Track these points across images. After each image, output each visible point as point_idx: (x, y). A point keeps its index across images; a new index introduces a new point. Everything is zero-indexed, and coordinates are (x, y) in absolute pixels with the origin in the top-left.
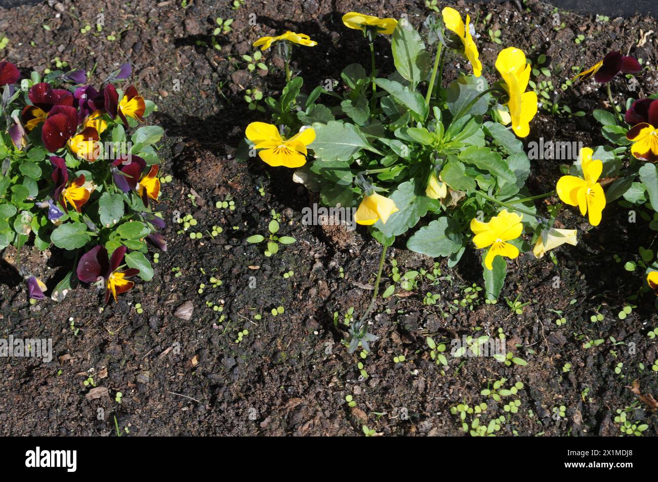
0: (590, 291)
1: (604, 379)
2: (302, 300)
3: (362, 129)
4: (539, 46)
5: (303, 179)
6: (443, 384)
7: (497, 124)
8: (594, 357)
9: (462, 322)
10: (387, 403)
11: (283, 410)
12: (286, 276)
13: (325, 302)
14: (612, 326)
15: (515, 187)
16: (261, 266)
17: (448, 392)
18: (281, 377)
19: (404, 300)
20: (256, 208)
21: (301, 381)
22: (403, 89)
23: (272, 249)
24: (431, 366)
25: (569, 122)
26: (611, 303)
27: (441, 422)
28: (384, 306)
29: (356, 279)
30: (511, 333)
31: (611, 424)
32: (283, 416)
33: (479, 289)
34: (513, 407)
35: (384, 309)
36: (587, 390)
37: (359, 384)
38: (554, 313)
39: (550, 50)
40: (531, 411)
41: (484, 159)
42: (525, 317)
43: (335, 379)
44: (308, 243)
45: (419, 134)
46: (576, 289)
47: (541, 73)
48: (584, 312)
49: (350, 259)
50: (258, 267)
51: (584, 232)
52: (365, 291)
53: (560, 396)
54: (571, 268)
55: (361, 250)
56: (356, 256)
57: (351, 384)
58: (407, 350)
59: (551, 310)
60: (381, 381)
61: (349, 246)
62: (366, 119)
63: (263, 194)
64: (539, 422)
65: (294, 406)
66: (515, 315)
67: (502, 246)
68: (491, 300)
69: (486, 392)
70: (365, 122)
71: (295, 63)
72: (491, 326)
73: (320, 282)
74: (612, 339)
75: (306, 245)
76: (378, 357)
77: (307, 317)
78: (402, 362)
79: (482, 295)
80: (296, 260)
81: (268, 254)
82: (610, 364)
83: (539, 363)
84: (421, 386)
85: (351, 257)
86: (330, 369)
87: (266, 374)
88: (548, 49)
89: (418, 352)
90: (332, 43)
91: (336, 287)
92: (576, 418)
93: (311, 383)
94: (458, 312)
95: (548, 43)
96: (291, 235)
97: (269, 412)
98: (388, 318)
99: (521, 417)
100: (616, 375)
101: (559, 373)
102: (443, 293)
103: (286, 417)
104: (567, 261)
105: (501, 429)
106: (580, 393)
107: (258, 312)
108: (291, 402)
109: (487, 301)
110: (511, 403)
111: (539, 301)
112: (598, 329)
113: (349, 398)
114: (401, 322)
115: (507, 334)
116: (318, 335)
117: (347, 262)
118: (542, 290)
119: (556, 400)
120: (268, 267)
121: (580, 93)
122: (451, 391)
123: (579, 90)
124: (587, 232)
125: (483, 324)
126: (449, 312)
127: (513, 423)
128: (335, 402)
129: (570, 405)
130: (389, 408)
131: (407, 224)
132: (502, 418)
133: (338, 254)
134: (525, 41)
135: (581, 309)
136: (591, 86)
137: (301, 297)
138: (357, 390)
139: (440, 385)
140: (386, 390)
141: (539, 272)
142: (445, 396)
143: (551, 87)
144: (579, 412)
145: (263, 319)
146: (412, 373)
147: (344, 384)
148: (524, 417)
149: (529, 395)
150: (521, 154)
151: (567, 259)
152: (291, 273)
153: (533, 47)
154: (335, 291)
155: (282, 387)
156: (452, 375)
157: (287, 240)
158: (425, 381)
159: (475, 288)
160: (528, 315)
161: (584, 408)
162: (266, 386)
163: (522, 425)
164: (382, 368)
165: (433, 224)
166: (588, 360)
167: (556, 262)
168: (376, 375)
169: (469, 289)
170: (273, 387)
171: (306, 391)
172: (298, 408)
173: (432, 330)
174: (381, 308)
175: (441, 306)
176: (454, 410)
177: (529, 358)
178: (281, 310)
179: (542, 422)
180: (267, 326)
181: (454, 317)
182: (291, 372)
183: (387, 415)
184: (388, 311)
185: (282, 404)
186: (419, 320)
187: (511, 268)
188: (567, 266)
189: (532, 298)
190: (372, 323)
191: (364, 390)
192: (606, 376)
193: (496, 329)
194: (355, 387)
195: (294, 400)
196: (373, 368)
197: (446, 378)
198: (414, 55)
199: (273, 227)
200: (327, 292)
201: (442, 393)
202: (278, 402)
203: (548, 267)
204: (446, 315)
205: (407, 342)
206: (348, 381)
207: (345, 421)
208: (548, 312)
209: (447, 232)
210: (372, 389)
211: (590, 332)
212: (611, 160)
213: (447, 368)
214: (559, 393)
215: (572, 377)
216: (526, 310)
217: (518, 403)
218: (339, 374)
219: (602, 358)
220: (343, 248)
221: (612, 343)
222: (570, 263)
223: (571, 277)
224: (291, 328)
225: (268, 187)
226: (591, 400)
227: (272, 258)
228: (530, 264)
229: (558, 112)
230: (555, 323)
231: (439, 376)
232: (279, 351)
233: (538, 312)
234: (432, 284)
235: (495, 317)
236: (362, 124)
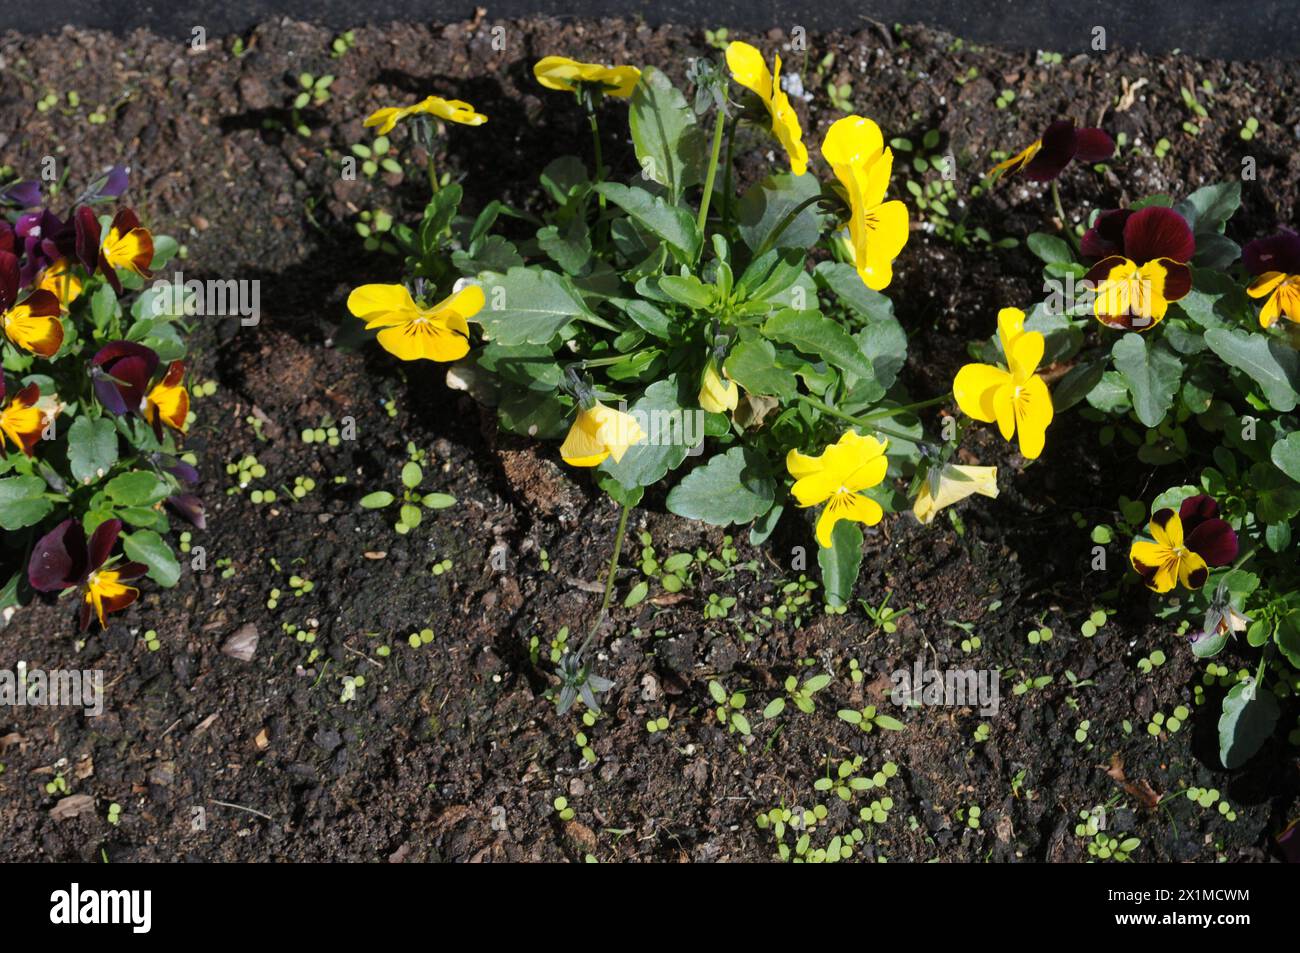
0: (1028, 584)
1: (1054, 754)
2: (469, 617)
3: (577, 281)
4: (927, 113)
5: (467, 381)
6: (743, 770)
7: (843, 266)
8: (1035, 711)
9: (780, 650)
10: (635, 810)
11: (433, 829)
12: (438, 570)
13: (514, 619)
14: (1070, 652)
15: (877, 386)
16: (389, 551)
17: (753, 787)
18: (430, 766)
19: (667, 611)
20: (379, 441)
21: (469, 773)
22: (654, 202)
23: (409, 520)
24: (719, 737)
25: (988, 260)
26: (1067, 606)
27: (738, 843)
28: (629, 623)
29: (574, 572)
30: (874, 669)
31: (1069, 839)
32: (433, 842)
33: (812, 586)
34: (879, 812)
35: (629, 629)
36: (1021, 775)
37: (580, 775)
38: (957, 629)
39: (948, 120)
40: (913, 819)
41: (811, 332)
42: (902, 637)
43: (534, 768)
44: (481, 505)
45: (685, 289)
46: (1000, 581)
47: (931, 166)
48: (1016, 624)
49: (561, 534)
50: (383, 555)
51: (1016, 470)
52: (591, 595)
53: (970, 789)
54: (990, 541)
55: (581, 516)
56: (571, 529)
57: (565, 775)
58: (673, 708)
59: (952, 623)
60: (623, 769)
61: (557, 510)
62: (585, 261)
63: (393, 413)
64: (929, 840)
65: (453, 822)
66: (883, 633)
67: (848, 501)
68: (835, 606)
69: (824, 784)
70: (583, 268)
71: (455, 159)
72: (834, 657)
73: (504, 580)
74: (1070, 676)
75: (477, 509)
76: (618, 723)
77: (480, 648)
78: (664, 731)
79: (818, 597)
80: (457, 539)
81: (402, 528)
82: (1066, 723)
83: (929, 726)
84: (700, 775)
85: (562, 530)
86: (525, 749)
87: (400, 760)
88: (943, 118)
89: (694, 710)
90: (525, 118)
91: (534, 589)
92: (1002, 830)
93: (488, 775)
94: (772, 630)
95: (944, 109)
96: (446, 491)
97: (406, 834)
98: (637, 646)
99: (893, 830)
100: (1077, 746)
101: (967, 744)
102: (742, 595)
103: (438, 844)
104: (983, 527)
105: (855, 854)
106: (1009, 781)
107: (384, 641)
108: (447, 814)
109: (829, 609)
110: (875, 804)
111: (929, 605)
112: (1042, 657)
113: (561, 803)
114: (661, 653)
115: (868, 671)
116: (501, 683)
117: (555, 540)
118: (934, 584)
119: (962, 796)
120: (402, 554)
121: (1009, 203)
122: (758, 784)
123: (1005, 197)
124: (1021, 471)
125: (819, 652)
126: (753, 631)
127: (880, 842)
128: (535, 811)
129: (989, 804)
130: (638, 819)
131: (664, 463)
132: (857, 834)
133: (537, 525)
134: (898, 106)
135: (1009, 621)
136: (1028, 188)
137: (467, 611)
138: (577, 787)
139: (737, 773)
140: (632, 785)
141: (927, 550)
142: (746, 795)
143: (952, 193)
144: (1008, 819)
145: (393, 654)
146: (683, 752)
147: (552, 777)
148: (900, 830)
149: (909, 787)
150: (888, 323)
151: (983, 523)
152: (448, 565)
153: (916, 117)
154: (532, 596)
155: (432, 786)
156: (760, 754)
157: (438, 501)
158: (709, 767)
159: (804, 583)
160: (908, 633)
161: (1016, 809)
162: (401, 783)
163: (897, 847)
164: (625, 743)
165: (715, 461)
166: (1023, 718)
167: (960, 530)
168: (613, 757)
169: (793, 586)
170: (414, 785)
171: (478, 792)
172: (462, 826)
173: (721, 668)
174: (624, 628)
175: (737, 620)
176: (763, 820)
177: (910, 715)
178: (428, 635)
179: (935, 840)
180: (402, 668)
181: (764, 642)
182: (449, 756)
183: (633, 835)
184: (637, 633)
185: (431, 818)
186: (696, 648)
187: (874, 545)
188: (983, 538)
189: (915, 601)
190: (606, 658)
191: (591, 787)
192: (1060, 747)
193: (846, 662)
194: (573, 781)
195: (454, 809)
196: (608, 743)
197: (748, 759)
198: (674, 135)
199: (411, 475)
200: (517, 599)
201: (741, 788)
202: (423, 815)
203: (945, 541)
204: (749, 638)
205: (674, 691)
206: (559, 769)
207: (553, 848)
208: (946, 627)
209: (744, 477)
210: (605, 784)
211: (1027, 663)
212: (1063, 330)
213: (751, 739)
214: (969, 781)
215: (992, 750)
216: (904, 624)
217: (888, 803)
218: (541, 756)
219: (1050, 713)
220: (548, 513)
221: (1069, 682)
222: (990, 531)
223: (990, 559)
224: (448, 671)
225: (403, 399)
226: (1029, 794)
227: (409, 536)
228: (911, 534)
229: (966, 241)
230: (960, 647)
231: (734, 756)
232: (426, 715)
233: (927, 627)
234: (721, 578)
235: (844, 638)
236: (576, 272)
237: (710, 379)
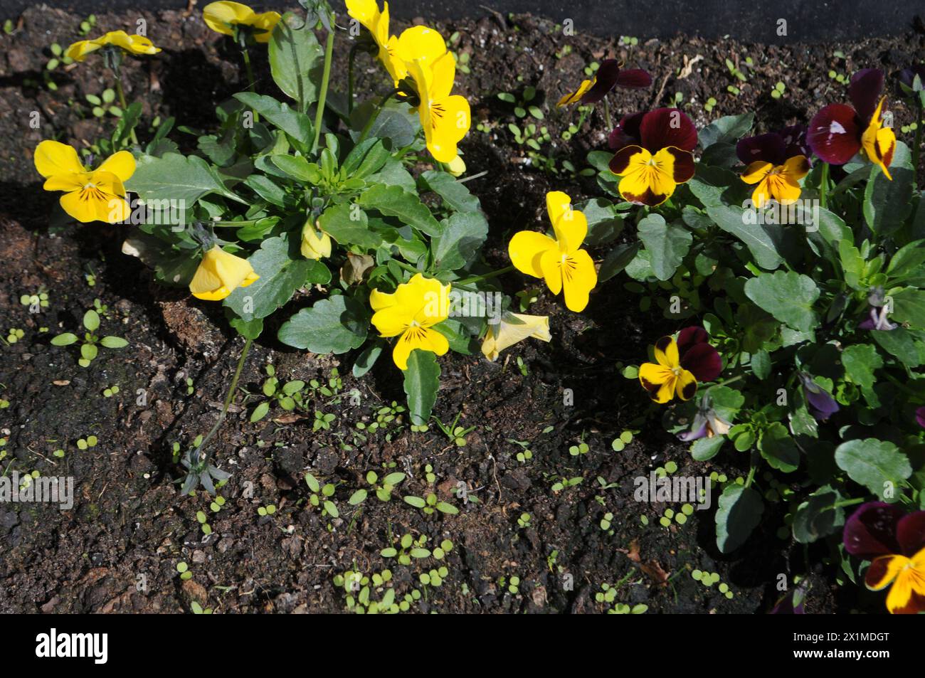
0: (576, 414)
1: (584, 539)
2: (130, 429)
3: (222, 169)
4: (528, 76)
5: (139, 250)
6: (330, 545)
7: (444, 174)
8: (572, 506)
9: (371, 457)
10: (241, 574)
11: (79, 585)
12: (108, 393)
13: (165, 433)
14: (604, 463)
15: (460, 258)
16: (72, 380)
17: (336, 557)
18: (86, 540)
19: (287, 427)
20: (79, 303)
21: (116, 546)
22: (280, 107)
23: (88, 354)
24: (314, 519)
25: (571, 185)
26: (603, 430)
27: (318, 598)
28: (255, 436)
29: (215, 398)
30: (446, 474)
31: (590, 604)
32: (78, 595)
33: (401, 409)
34: (436, 578)
35: (255, 441)
36: (555, 553)
37: (202, 548)
38: (516, 445)
39: (543, 80)
40: (465, 586)
41: (395, 203)
42: (470, 450)
43: (168, 543)
44: (149, 349)
45: (298, 169)
46: (554, 411)
47: (528, 114)
48: (563, 443)
49: (207, 367)
50: (67, 382)
51: (576, 333)
52: (228, 414)
53: (514, 564)
54: (551, 382)
55: (221, 352)
56: (214, 362)
57: (191, 548)
58: (284, 500)
59: (512, 441)
60: (236, 543)
61: (202, 347)
62: (230, 155)
63: (92, 283)
64: (476, 601)
65: (95, 580)
66: (456, 447)
67: (421, 334)
68: (418, 426)
69: (389, 552)
70: (228, 161)
72: (413, 463)
73: (159, 402)
74: (601, 480)
75: (147, 352)
76: (239, 509)
77: (135, 452)
78: (272, 516)
79: (406, 418)
80: (127, 373)
81: (84, 363)
82: (595, 516)
83: (484, 516)
84: (295, 547)
85: (207, 364)
86: (162, 528)
87: (63, 536)
88: (539, 79)
89: (299, 502)
91: (182, 409)
92: (537, 596)
93: (130, 546)
94: (367, 443)
95: (541, 73)
96: (123, 337)
97: (58, 590)
98: (260, 454)
99: (448, 593)
100: (603, 533)
101: (513, 530)
102: (345, 415)
103: (81, 596)
104: (545, 372)
105: (411, 608)
106: (546, 559)
107: (61, 447)
108: (91, 574)
109: (414, 428)
110: (433, 572)
111: (495, 428)
112: (581, 467)
113: (182, 567)
114: (276, 458)
115: (441, 475)
116: (150, 479)
117: (202, 373)
118: (500, 412)
119: (506, 570)
120: (82, 382)
121: (590, 144)
122: (341, 555)
123: (588, 140)
124: (580, 333)
125: (401, 459)
126: (352, 443)
127: (435, 602)
128: (162, 574)
129: (527, 575)
130: (240, 580)
131: (275, 301)
132: (416, 594)
133: (190, 361)
134: (507, 71)
135: (558, 440)
136: (605, 132)
137: (129, 425)
138: (199, 557)
139: (325, 547)
140: (241, 554)
141: (498, 387)
142: (331, 563)
143: (547, 136)
144: (543, 588)
145: (66, 456)
146: (285, 530)
147: (180, 549)
148: (453, 593)
149: (464, 562)
150: (473, 214)
151: (545, 369)
152: (116, 389)
153: (520, 79)
154: (180, 415)
155: (85, 555)
156: (346, 533)
157: (113, 342)
158: (303, 542)
159: (394, 408)
160: (474, 447)
161: (549, 580)
162: (60, 552)
163: (449, 607)
164: (240, 524)
165: (319, 305)
166: (560, 510)
167: (525, 372)
168: (231, 535)
169: (387, 410)
170: (72, 554)
171: (120, 559)
172: (101, 582)
173: (324, 470)
174: (251, 440)
175: (340, 435)
176: (339, 579)
177: (469, 507)
178: (93, 441)
179: (480, 601)
180: (71, 467)
181: (361, 452)
182: (103, 533)
183: (237, 590)
184: (261, 443)
185: (80, 578)
186: (305, 454)
187: (457, 383)
188: (544, 380)
189: (484, 425)
190: (235, 462)
191: (210, 557)
192: (588, 534)
193: (423, 469)
194: (196, 552)
195: (97, 571)
196: (227, 525)
197: (336, 536)
198: (307, 65)
199: (91, 321)
200: (168, 416)
201: (327, 558)
202: (74, 576)
203: (513, 380)
204: (348, 448)
205: (285, 487)
206: (186, 543)
207: (172, 600)
208: (507, 443)
209: (344, 318)
210: (221, 555)
211: (569, 472)
212: (609, 219)
213: (339, 522)
214: (513, 558)
215: (533, 534)
216: (473, 440)
217: (444, 571)
218: (175, 534)
219: (582, 506)
220: (196, 351)
221: (600, 485)
222: (550, 376)
223: (549, 395)
224: (108, 469)
225: (102, 274)
226: (560, 569)
227: (89, 370)
228: (487, 377)
229: (554, 170)
230: (516, 459)
231: (324, 535)
232: (87, 502)
233: (492, 444)
234: (330, 403)
235: (424, 450)
236: (222, 163)
237: (308, 232)
